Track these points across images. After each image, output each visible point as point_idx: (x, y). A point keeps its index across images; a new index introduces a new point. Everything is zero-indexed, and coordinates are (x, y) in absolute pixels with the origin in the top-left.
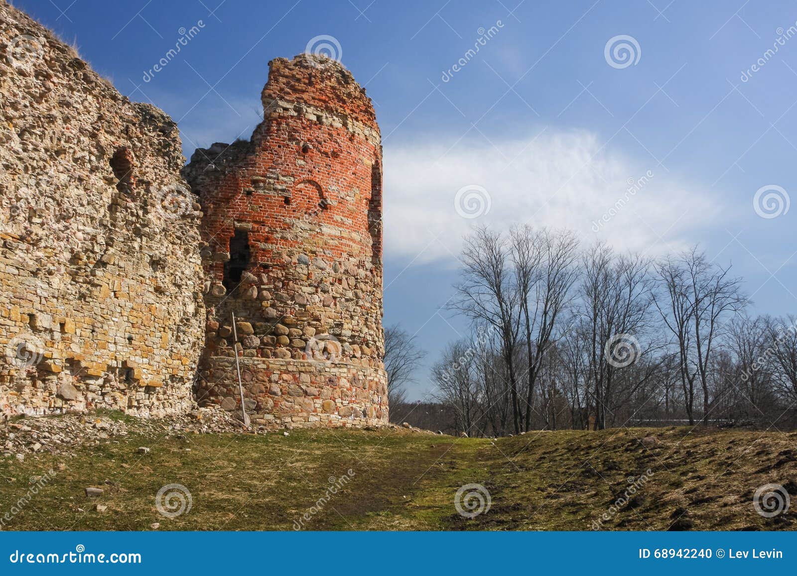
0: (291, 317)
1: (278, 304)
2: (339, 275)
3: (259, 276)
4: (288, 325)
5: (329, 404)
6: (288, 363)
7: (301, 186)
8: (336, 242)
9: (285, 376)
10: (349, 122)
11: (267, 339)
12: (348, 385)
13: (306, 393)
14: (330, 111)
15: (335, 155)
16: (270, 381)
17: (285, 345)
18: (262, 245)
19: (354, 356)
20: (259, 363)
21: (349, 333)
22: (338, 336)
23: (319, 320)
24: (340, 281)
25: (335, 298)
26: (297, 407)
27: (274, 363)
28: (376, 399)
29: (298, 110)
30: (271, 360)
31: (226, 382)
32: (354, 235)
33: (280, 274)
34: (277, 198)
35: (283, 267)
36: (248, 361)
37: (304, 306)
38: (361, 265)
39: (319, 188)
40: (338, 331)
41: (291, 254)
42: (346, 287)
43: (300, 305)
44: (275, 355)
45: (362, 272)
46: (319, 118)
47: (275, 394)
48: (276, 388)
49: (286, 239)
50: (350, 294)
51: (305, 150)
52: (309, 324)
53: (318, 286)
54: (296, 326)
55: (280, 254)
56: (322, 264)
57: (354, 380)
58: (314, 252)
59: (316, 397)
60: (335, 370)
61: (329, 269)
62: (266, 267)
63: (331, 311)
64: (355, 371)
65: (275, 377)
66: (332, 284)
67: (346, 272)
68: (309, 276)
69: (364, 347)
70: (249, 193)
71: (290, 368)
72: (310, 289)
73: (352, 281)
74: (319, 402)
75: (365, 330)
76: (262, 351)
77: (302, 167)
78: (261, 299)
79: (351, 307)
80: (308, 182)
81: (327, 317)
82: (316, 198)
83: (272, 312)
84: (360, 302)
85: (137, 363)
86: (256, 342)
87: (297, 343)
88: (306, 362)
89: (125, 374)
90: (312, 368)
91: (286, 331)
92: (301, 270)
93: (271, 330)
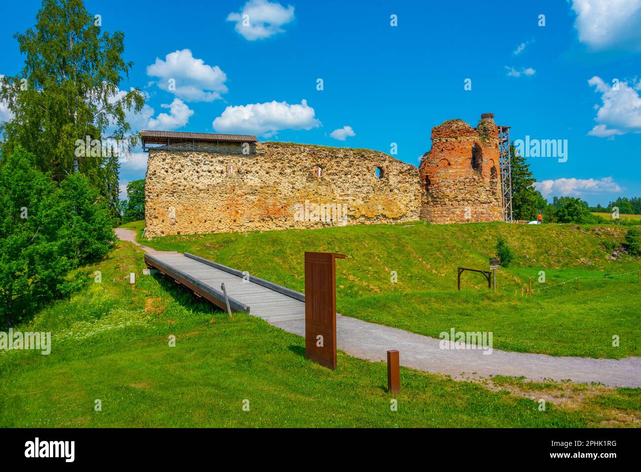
0: (440, 197)
1: (437, 193)
2: (456, 183)
3: (432, 187)
6: (440, 209)
7: (441, 161)
8: (454, 174)
9: (439, 212)
10: (459, 138)
12: (459, 213)
13: (445, 216)
14: (450, 137)
15: (453, 149)
18: (431, 179)
19: (463, 205)
20: (433, 209)
22: (456, 200)
23: (449, 196)
25: (454, 189)
26: (442, 220)
27: (436, 209)
29: (440, 140)
32: (462, 170)
33: (436, 186)
34: (435, 166)
35: (437, 184)
36: (430, 209)
38: (467, 178)
39: (447, 160)
40: (456, 198)
41: (439, 180)
42: (459, 186)
43: (443, 193)
44: (436, 207)
46: (447, 141)
47: (436, 217)
48: (436, 215)
49: (438, 176)
50: (461, 188)
51: (442, 150)
52: (446, 198)
53: (448, 187)
55: (436, 180)
56: (449, 181)
57: (462, 212)
58: (446, 178)
59: (447, 217)
60: (455, 209)
61: (452, 182)
62: (433, 184)
63: (453, 193)
64: (462, 209)
65: (436, 213)
66: (453, 186)
67: (459, 182)
68: (445, 185)
70: (428, 166)
72: (446, 188)
73: (462, 184)
74: (449, 219)
76: (433, 206)
77: (441, 156)
78: (433, 193)
79: (462, 191)
80: (444, 159)
81: (452, 195)
82: (447, 163)
83: (435, 196)
84: (467, 189)
85: (387, 213)
86: (432, 204)
87: (442, 203)
88: (445, 207)
89: (385, 216)
90: (447, 210)
91: (439, 200)
92: (443, 184)
93: (435, 200)
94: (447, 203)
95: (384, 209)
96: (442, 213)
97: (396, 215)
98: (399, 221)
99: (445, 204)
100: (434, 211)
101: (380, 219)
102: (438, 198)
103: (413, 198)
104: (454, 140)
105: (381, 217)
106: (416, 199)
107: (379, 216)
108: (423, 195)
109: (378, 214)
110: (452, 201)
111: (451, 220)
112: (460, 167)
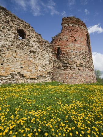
0: (70, 63)
1: (67, 60)
2: (80, 54)
3: (62, 55)
4: (70, 64)
5: (80, 80)
6: (70, 72)
7: (70, 38)
8: (79, 47)
9: (69, 75)
10: (80, 26)
11: (65, 67)
12: (85, 76)
13: (75, 78)
14: (75, 24)
15: (77, 31)
16: (66, 76)
17: (69, 68)
18: (63, 49)
19: (86, 70)
20: (64, 72)
21: (84, 65)
22: (82, 66)
23: (77, 63)
24: (81, 55)
25: (80, 58)
26: (72, 81)
27: (67, 72)
28: (93, 79)
29: (68, 25)
30: (66, 72)
31: (57, 77)
32: (83, 46)
33: (67, 54)
34: (65, 40)
35: (68, 53)
36: (61, 72)
37: (73, 60)
38: (86, 52)
39: (74, 37)
40: (81, 65)
41: (69, 50)
42: (83, 56)
43: (72, 60)
44: (67, 71)
45: (86, 53)
46: (73, 25)
47: (67, 79)
48: (67, 77)
49: (68, 48)
50: (84, 57)
51: (70, 31)
52: (75, 64)
53: (76, 56)
54: (71, 64)
55: (67, 51)
56: (76, 52)
57: (87, 75)
58: (74, 49)
59: (77, 79)
60: (81, 73)
61: (78, 52)
62: (64, 53)
63: (80, 61)
64: (86, 73)
65: (67, 75)
66: (79, 55)
67: (82, 53)
68: (73, 54)
69: (89, 68)
70: (60, 41)
71: (71, 73)
72: (74, 57)
73: (84, 55)
74: (78, 80)
75: (88, 65)
76: (64, 70)
77: (70, 34)
78: (63, 60)
79: (84, 60)
80: (72, 36)
81: (79, 62)
82: (74, 39)
83: (66, 62)
84: (87, 59)
85: (25, 73)
86: (63, 68)
87: (72, 68)
88: (74, 71)
89: (22, 76)
90: (76, 73)
91: (69, 65)
92: (72, 53)
93: (66, 66)
94: (76, 67)
95: (21, 68)
96: (72, 76)
97: (34, 75)
98: (36, 81)
99: (74, 69)
100: (66, 74)
101: (16, 79)
102: (68, 63)
103: (48, 62)
104: (77, 26)
105: (18, 77)
106: (50, 64)
107: (16, 74)
108: (55, 61)
109: (14, 73)
110: (78, 67)
111: (79, 81)
112: (82, 43)
